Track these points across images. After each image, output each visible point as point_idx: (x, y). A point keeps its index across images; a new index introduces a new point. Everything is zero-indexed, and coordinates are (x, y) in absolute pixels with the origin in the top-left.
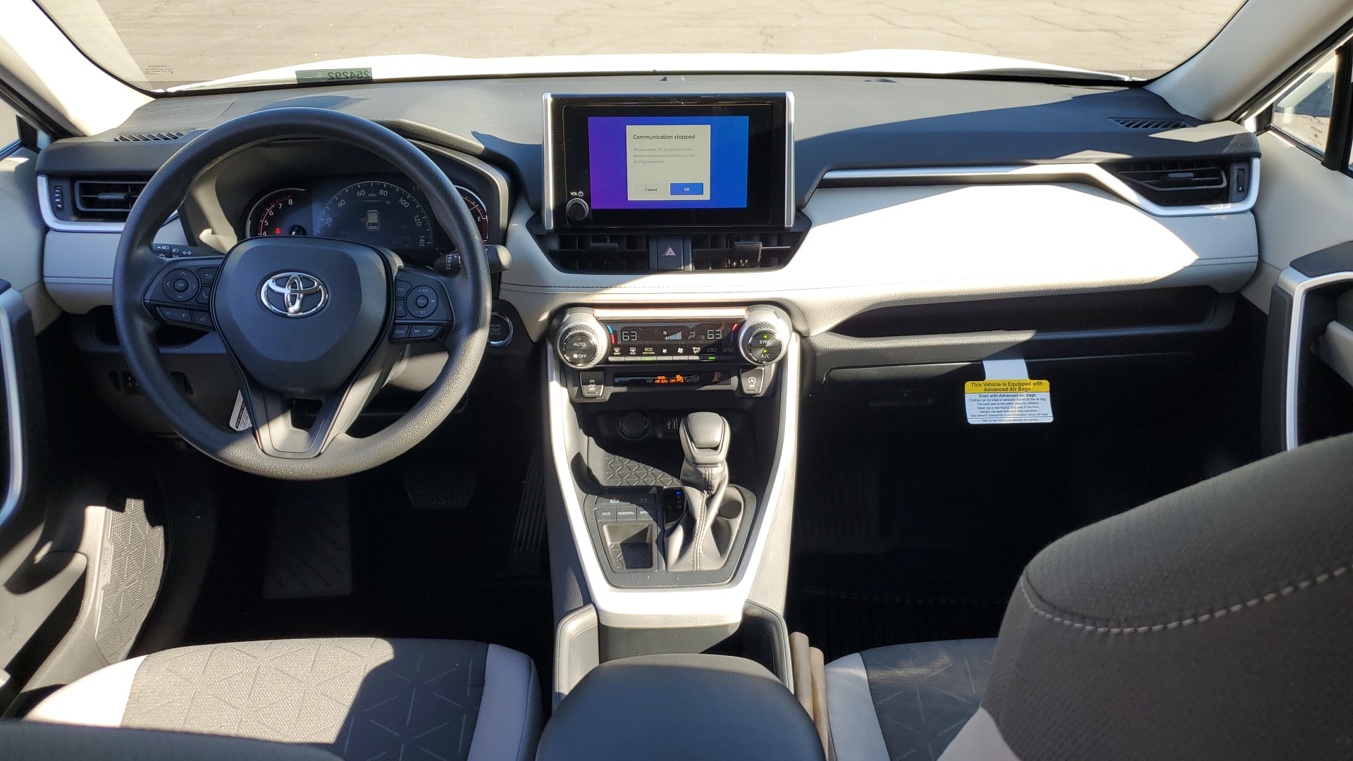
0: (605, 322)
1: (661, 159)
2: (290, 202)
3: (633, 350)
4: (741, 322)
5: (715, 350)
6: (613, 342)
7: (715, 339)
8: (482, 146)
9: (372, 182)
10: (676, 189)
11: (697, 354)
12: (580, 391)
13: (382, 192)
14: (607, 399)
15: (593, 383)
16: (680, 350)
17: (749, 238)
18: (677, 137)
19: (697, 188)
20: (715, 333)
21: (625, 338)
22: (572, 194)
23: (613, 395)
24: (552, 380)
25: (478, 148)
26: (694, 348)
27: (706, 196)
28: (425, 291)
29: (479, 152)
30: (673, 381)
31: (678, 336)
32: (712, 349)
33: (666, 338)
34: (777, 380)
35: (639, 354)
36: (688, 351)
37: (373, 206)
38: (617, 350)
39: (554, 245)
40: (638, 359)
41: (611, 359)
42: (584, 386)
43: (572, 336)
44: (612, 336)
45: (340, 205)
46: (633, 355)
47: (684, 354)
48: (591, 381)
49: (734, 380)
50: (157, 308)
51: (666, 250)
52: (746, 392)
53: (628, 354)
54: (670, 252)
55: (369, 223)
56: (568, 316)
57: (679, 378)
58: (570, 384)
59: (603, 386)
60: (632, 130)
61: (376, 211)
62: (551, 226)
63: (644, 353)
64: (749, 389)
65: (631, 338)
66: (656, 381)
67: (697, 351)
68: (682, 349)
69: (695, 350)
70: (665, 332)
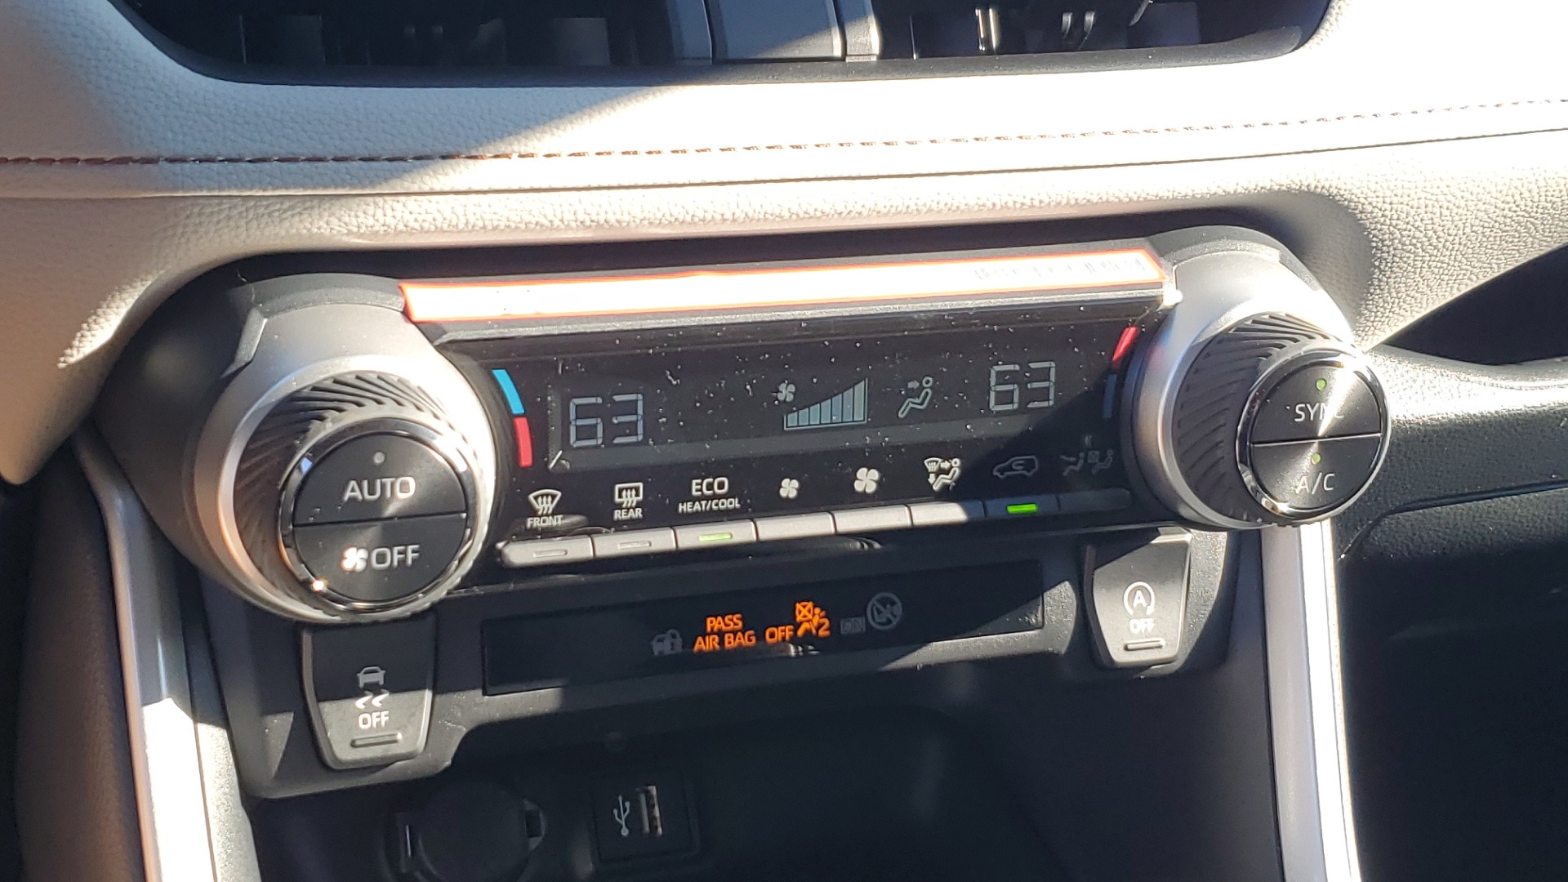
3: (629, 498)
4: (1140, 323)
5: (1029, 465)
6: (528, 456)
7: (1023, 409)
11: (946, 495)
12: (307, 737)
14: (448, 763)
15: (375, 689)
16: (867, 480)
20: (1022, 379)
21: (586, 433)
23: (479, 736)
26: (931, 465)
30: (779, 634)
31: (852, 405)
32: (1017, 463)
33: (792, 421)
35: (657, 515)
36: (905, 484)
38: (544, 502)
40: (661, 540)
41: (523, 552)
42: (328, 708)
46: (633, 525)
47: (884, 497)
48: (363, 679)
49: (1061, 602)
52: (1119, 656)
53: (600, 519)
57: (809, 616)
58: (242, 702)
59: (428, 695)
63: (684, 508)
64: (1132, 642)
65: (611, 431)
66: (700, 645)
67: (945, 479)
68: (875, 474)
69: (940, 472)
70: (786, 392)
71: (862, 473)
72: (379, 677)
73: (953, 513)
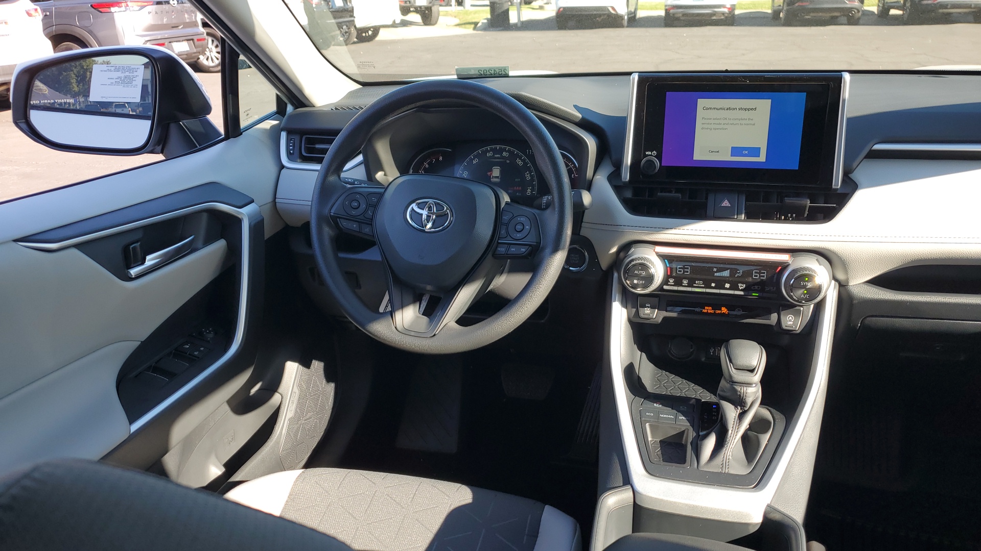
0: (663, 257)
1: (725, 127)
2: (441, 158)
3: (685, 282)
4: (784, 266)
5: (759, 288)
6: (669, 274)
7: (759, 278)
8: (580, 116)
9: (498, 147)
10: (736, 151)
11: (742, 290)
12: (637, 312)
13: (504, 154)
14: (660, 321)
15: (648, 307)
16: (727, 286)
17: (798, 195)
18: (741, 109)
19: (755, 151)
20: (760, 273)
21: (679, 271)
22: (647, 153)
23: (665, 319)
24: (615, 301)
25: (577, 117)
26: (740, 285)
27: (762, 158)
28: (522, 219)
29: (578, 121)
30: (718, 312)
31: (726, 274)
32: (756, 287)
33: (716, 274)
34: (814, 320)
35: (690, 285)
36: (734, 287)
37: (497, 164)
38: (671, 281)
39: (629, 194)
40: (689, 289)
41: (665, 287)
42: (641, 309)
43: (634, 265)
44: (669, 268)
45: (474, 162)
46: (685, 286)
47: (730, 289)
48: (647, 305)
49: (774, 316)
50: (338, 219)
51: (722, 201)
52: (784, 327)
53: (681, 285)
54: (726, 203)
55: (493, 176)
56: (633, 250)
57: (724, 310)
58: (629, 306)
59: (656, 310)
60: (702, 103)
61: (499, 168)
62: (626, 179)
63: (695, 285)
64: (787, 325)
65: (684, 272)
66: (704, 311)
67: (743, 288)
68: (729, 285)
69: (741, 286)
70: (715, 270)
71: (726, 284)
72: (649, 305)
73: (742, 293)
